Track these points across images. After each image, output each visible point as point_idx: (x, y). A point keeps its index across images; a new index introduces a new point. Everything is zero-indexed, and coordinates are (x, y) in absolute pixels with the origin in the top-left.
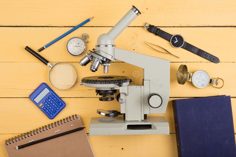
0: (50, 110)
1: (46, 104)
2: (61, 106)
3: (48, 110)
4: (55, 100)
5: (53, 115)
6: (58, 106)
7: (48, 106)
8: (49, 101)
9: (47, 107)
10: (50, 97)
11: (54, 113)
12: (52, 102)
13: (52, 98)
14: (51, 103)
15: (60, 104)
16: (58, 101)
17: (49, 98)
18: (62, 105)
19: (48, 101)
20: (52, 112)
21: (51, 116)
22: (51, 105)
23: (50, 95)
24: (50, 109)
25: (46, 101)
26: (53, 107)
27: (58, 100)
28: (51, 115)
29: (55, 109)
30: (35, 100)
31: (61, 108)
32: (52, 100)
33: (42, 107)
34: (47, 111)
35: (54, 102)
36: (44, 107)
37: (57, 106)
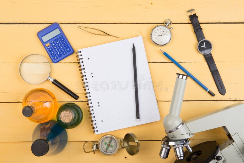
0: (55, 53)
1: (53, 45)
2: (68, 51)
3: (54, 53)
4: (63, 44)
5: (57, 58)
6: (66, 51)
7: (55, 47)
8: (58, 42)
9: (53, 49)
10: (60, 40)
11: (59, 57)
12: (60, 45)
13: (61, 40)
14: (58, 45)
15: (68, 49)
16: (66, 46)
17: (58, 40)
18: (70, 50)
19: (56, 43)
20: (57, 56)
21: (55, 60)
22: (58, 48)
23: (59, 37)
24: (56, 51)
25: (54, 42)
26: (60, 50)
27: (67, 44)
28: (56, 58)
29: (61, 53)
30: (42, 38)
31: (68, 53)
32: (61, 42)
33: (48, 48)
34: (52, 53)
35: (63, 45)
36: (50, 48)
37: (64, 50)
